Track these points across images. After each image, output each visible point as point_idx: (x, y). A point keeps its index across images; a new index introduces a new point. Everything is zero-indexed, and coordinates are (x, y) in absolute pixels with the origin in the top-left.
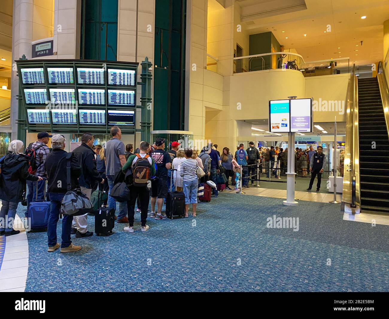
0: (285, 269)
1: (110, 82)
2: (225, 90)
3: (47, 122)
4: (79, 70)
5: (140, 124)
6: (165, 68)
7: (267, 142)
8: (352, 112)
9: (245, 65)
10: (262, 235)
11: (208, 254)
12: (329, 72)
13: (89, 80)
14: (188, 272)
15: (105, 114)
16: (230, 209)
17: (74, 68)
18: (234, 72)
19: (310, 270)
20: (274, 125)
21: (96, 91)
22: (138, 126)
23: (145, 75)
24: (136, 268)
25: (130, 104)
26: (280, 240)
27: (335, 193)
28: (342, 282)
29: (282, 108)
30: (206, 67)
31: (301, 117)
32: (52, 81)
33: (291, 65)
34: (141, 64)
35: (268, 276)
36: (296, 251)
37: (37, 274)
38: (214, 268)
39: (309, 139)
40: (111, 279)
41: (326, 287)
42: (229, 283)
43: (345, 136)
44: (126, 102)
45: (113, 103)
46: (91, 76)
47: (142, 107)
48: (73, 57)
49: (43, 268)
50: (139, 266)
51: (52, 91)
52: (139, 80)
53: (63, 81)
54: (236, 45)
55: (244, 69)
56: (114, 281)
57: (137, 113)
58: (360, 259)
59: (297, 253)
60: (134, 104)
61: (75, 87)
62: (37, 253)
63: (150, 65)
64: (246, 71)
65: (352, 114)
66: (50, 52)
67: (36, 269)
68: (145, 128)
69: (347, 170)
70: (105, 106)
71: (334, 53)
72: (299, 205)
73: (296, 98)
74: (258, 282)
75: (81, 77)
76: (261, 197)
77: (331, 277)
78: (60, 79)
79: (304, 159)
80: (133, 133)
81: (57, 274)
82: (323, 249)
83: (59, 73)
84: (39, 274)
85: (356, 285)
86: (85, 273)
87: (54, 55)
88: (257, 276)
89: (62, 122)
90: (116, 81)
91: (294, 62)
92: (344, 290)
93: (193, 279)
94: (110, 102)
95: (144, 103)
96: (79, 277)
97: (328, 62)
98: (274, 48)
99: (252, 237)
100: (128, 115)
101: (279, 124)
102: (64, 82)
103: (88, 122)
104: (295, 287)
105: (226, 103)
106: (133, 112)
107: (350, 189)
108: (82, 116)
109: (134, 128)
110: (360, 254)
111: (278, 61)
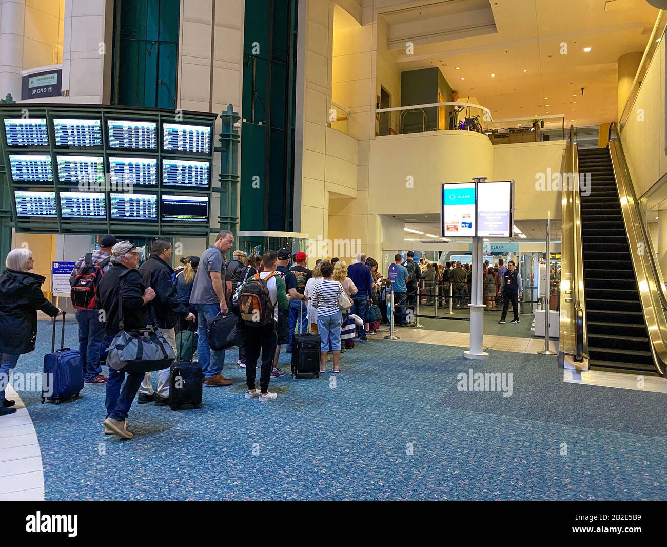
0: (485, 465)
1: (167, 146)
2: (362, 164)
3: (50, 214)
4: (111, 123)
5: (219, 220)
6: (260, 123)
7: (425, 251)
8: (571, 205)
9: (393, 123)
10: (438, 410)
11: (353, 443)
12: (531, 136)
13: (129, 142)
14: (325, 474)
15: (157, 201)
16: (378, 364)
17: (103, 120)
18: (377, 135)
19: (524, 465)
20: (450, 225)
21: (141, 161)
22: (215, 223)
23: (228, 135)
24: (235, 468)
25: (200, 184)
26: (468, 416)
27: (547, 338)
28: (578, 485)
29: (464, 196)
30: (330, 125)
31: (495, 212)
32: (61, 142)
33: (471, 124)
34: (221, 117)
35: (458, 477)
36: (497, 435)
37: (62, 484)
38: (367, 465)
39: (500, 247)
40: (195, 489)
41: (554, 493)
42: (396, 490)
43: (560, 242)
44: (193, 182)
45: (171, 183)
46: (133, 134)
47: (222, 190)
48: (97, 101)
49: (71, 472)
50: (239, 466)
51: (61, 159)
52: (217, 144)
53: (81, 142)
54: (380, 89)
55: (393, 128)
56: (201, 492)
57: (212, 200)
58: (600, 445)
59: (498, 439)
60: (208, 184)
61: (103, 153)
62: (54, 447)
63: (236, 118)
64: (395, 133)
65: (570, 207)
66: (56, 90)
67: (59, 475)
68: (226, 226)
69: (566, 300)
70: (158, 188)
71: (539, 106)
72: (490, 357)
73: (486, 181)
74: (444, 488)
75: (114, 136)
76: (426, 345)
77: (559, 477)
78: (76, 139)
79: (490, 281)
80: (206, 235)
81: (98, 483)
82: (540, 430)
83: (75, 128)
84: (64, 483)
85: (600, 488)
86: (147, 480)
87: (63, 95)
88: (440, 478)
89: (79, 215)
90: (177, 145)
91: (476, 119)
92: (582, 497)
93: (335, 485)
94: (166, 180)
95: (226, 184)
96: (139, 487)
97: (530, 121)
98: (442, 94)
99: (423, 413)
100: (197, 203)
101: (458, 223)
102: (84, 144)
103: (125, 216)
104: (503, 494)
105: (362, 186)
106: (206, 199)
107: (572, 331)
108: (116, 205)
109: (207, 227)
110: (598, 438)
111: (451, 116)
